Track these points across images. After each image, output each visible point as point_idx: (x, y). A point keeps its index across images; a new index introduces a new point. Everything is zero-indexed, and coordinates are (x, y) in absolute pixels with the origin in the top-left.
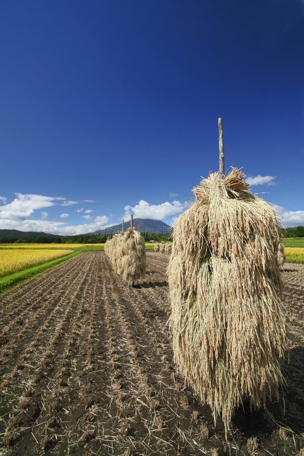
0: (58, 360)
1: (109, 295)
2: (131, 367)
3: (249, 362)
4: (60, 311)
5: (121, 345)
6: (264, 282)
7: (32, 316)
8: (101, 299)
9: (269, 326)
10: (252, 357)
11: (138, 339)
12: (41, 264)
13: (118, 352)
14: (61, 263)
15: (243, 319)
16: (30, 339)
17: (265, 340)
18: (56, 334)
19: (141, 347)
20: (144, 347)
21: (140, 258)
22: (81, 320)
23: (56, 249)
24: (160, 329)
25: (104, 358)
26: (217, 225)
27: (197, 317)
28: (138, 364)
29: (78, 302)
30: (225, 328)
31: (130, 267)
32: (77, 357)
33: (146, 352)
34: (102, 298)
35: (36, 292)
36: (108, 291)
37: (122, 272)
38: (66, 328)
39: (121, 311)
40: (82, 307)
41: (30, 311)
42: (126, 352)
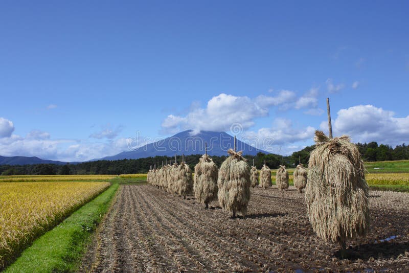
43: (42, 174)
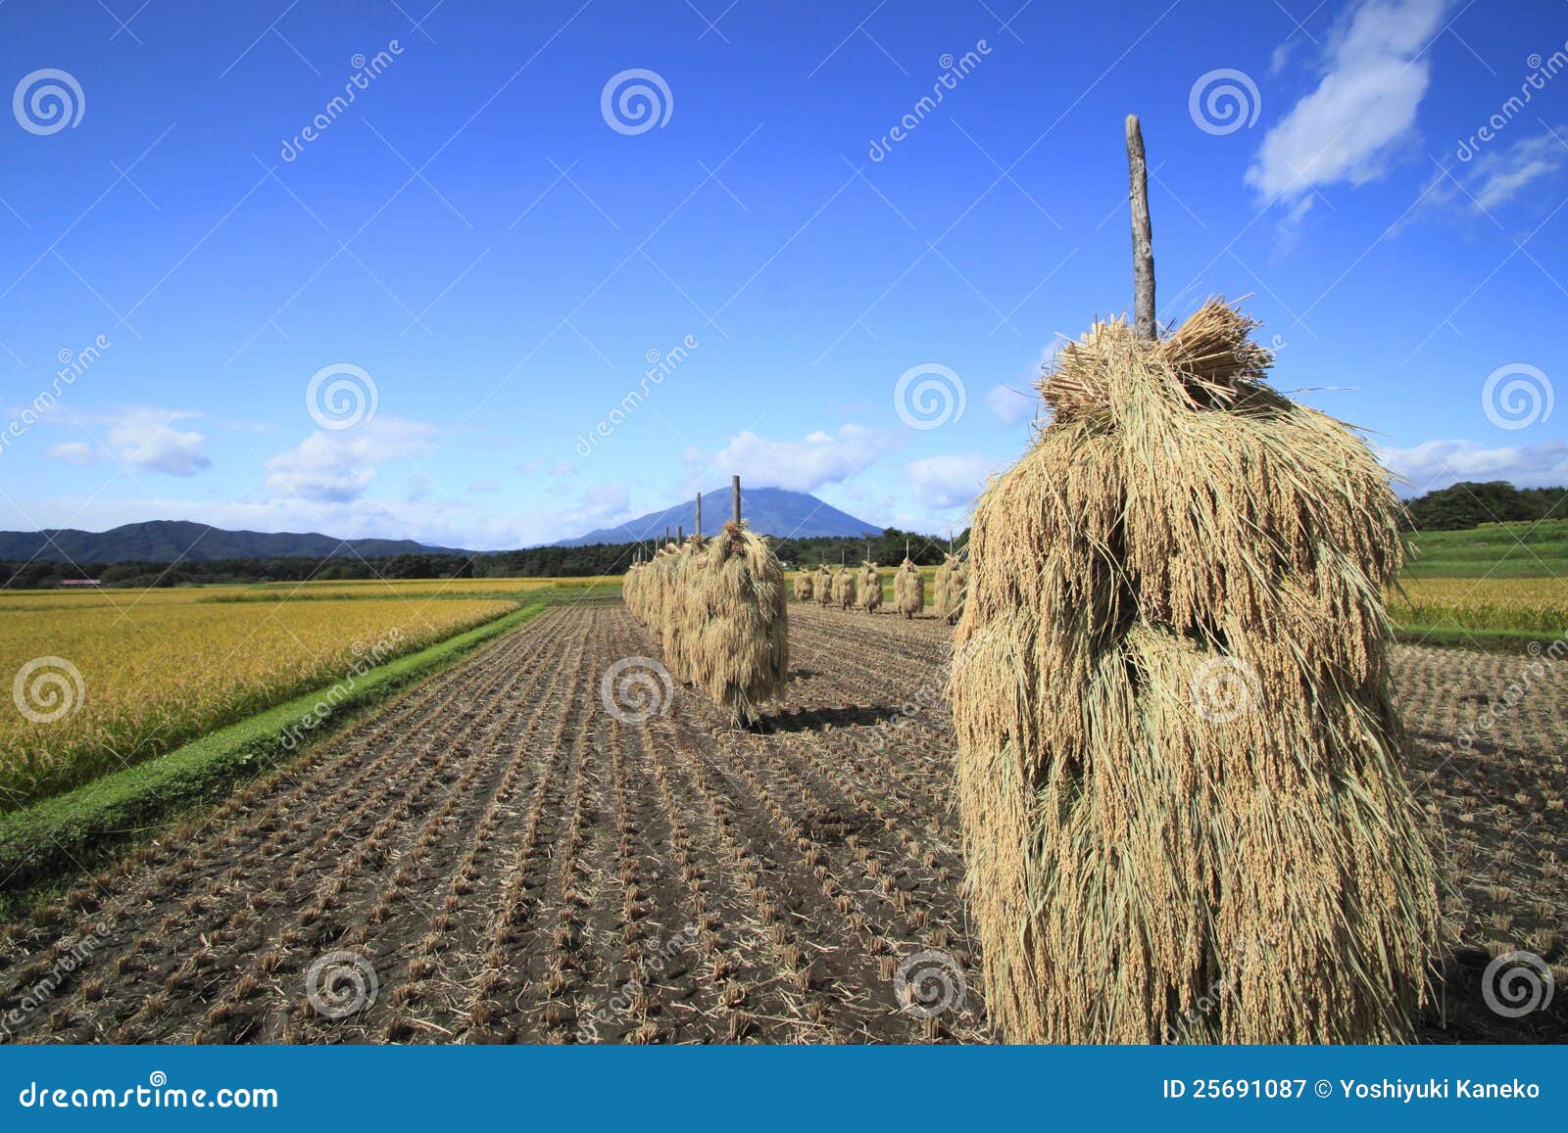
0: (528, 1001)
1: (668, 760)
2: (793, 1030)
3: (1312, 1026)
4: (506, 818)
5: (743, 944)
6: (1354, 723)
7: (414, 838)
8: (641, 774)
9: (1381, 891)
10: (1324, 1007)
11: (799, 922)
12: (418, 650)
13: (739, 973)
14: (483, 647)
15: (1288, 869)
16: (417, 923)
17: (1368, 944)
18: (509, 907)
19: (818, 953)
20: (826, 950)
21: (769, 628)
22: (586, 852)
23: (461, 596)
24: (871, 885)
25: (691, 994)
26: (1164, 511)
27: (1093, 856)
28: (821, 1017)
29: (564, 785)
30: (1212, 899)
31: (735, 658)
32: (596, 992)
33: (837, 971)
34: (646, 771)
35: (413, 750)
36: (661, 745)
37: (707, 678)
38: (534, 882)
39: (721, 817)
40: (582, 804)
41: (403, 819)
42: (766, 971)
43: (407, 576)
